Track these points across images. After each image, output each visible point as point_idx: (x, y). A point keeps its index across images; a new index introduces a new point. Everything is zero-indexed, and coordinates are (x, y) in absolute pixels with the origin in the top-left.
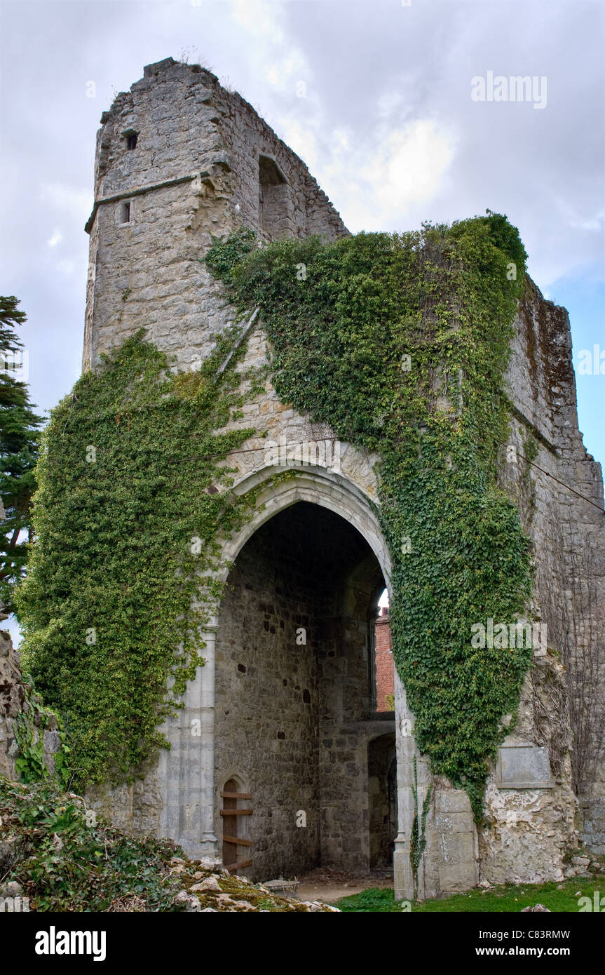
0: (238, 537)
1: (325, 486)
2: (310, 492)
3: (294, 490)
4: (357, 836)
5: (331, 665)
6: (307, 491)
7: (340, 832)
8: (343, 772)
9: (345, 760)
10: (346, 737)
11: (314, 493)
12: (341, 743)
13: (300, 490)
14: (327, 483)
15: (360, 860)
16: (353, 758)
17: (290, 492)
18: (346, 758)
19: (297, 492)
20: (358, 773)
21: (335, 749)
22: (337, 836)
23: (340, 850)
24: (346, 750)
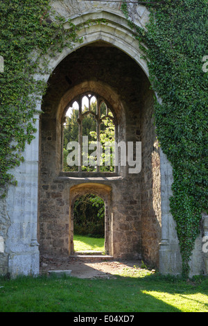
0: (59, 56)
1: (123, 33)
2: (109, 36)
3: (98, 33)
4: (61, 238)
5: (49, 145)
6: (107, 35)
7: (52, 236)
8: (55, 203)
9: (56, 197)
10: (57, 185)
11: (112, 37)
12: (53, 188)
13: (102, 33)
14: (125, 31)
15: (63, 251)
16: (61, 196)
17: (95, 34)
18: (57, 196)
19: (100, 35)
20: (63, 204)
21: (50, 190)
22: (49, 238)
23: (51, 246)
24: (56, 191)
